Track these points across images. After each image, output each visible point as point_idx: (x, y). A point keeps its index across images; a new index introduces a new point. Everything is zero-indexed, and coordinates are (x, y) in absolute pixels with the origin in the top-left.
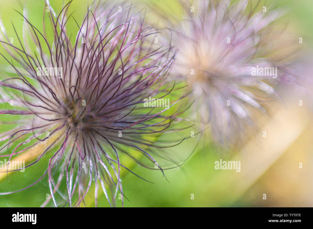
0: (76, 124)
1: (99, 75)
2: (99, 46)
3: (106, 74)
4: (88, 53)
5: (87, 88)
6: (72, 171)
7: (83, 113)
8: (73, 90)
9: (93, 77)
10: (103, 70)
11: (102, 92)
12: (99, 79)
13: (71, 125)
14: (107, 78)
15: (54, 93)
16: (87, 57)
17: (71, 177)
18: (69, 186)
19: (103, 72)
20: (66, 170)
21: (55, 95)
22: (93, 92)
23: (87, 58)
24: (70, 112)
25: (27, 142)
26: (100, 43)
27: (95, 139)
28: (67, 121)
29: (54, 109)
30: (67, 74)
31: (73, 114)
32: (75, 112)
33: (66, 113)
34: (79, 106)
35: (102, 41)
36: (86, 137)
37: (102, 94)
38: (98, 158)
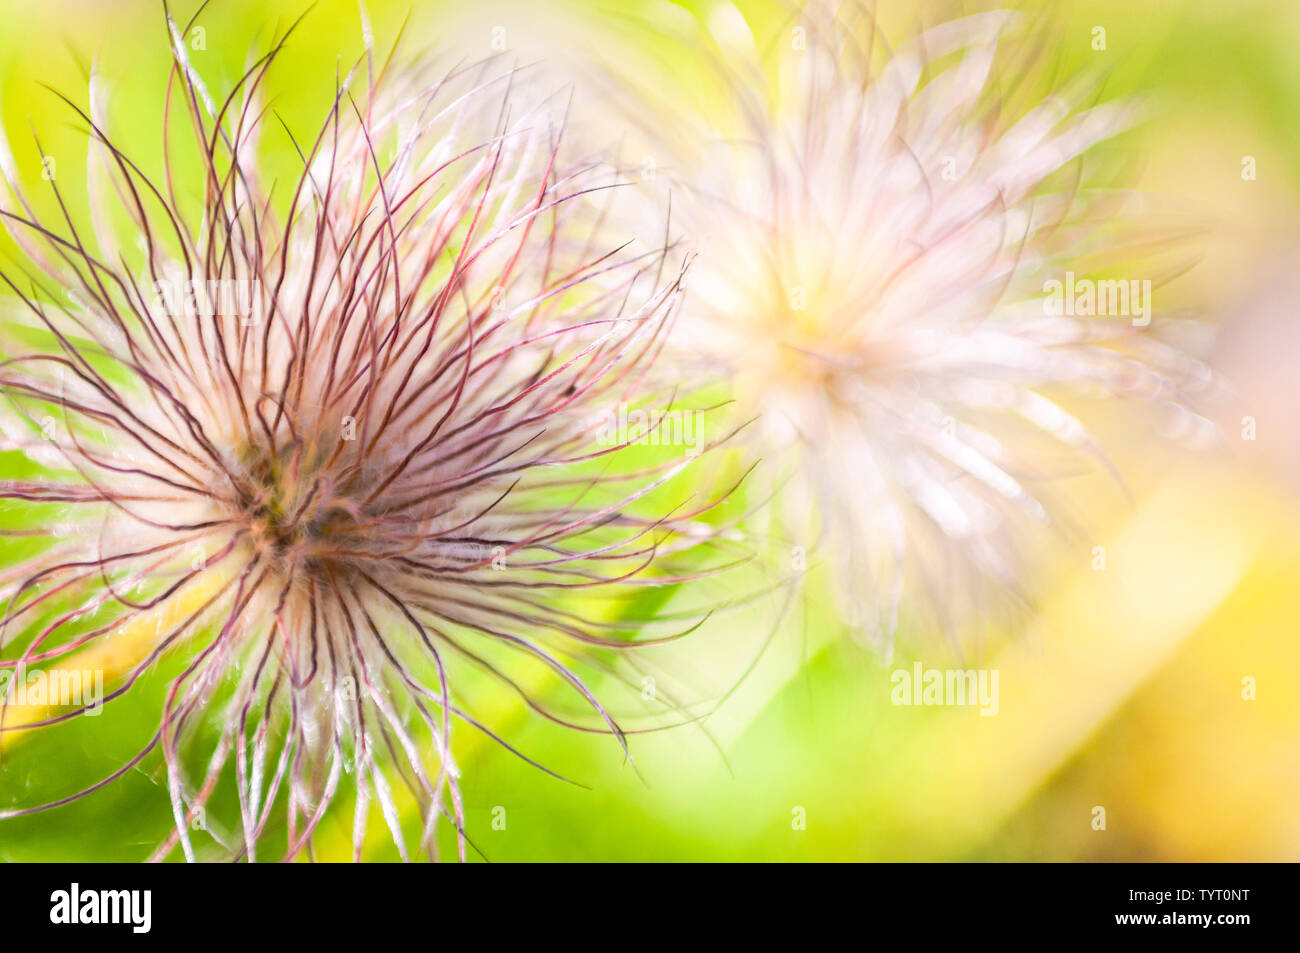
0: (283, 542)
1: (375, 354)
4: (340, 260)
5: (330, 400)
6: (262, 730)
7: (308, 502)
8: (271, 411)
9: (357, 355)
10: (396, 330)
11: (389, 419)
12: (378, 367)
13: (266, 548)
15: (195, 421)
16: (335, 275)
18: (248, 792)
20: (241, 727)
21: (201, 429)
24: (263, 495)
25: (89, 613)
26: (385, 222)
27: (360, 604)
28: (249, 530)
29: (197, 481)
30: (253, 345)
31: (274, 504)
32: (279, 494)
33: (245, 500)
34: (296, 473)
35: (392, 213)
36: (324, 597)
37: (389, 428)
38: (367, 681)
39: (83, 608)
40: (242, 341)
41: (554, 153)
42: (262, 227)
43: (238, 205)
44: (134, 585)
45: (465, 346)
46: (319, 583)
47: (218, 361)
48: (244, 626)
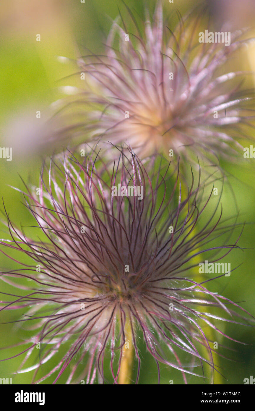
0: (129, 297)
1: (99, 242)
2: (69, 221)
3: (101, 233)
4: (69, 235)
5: (102, 262)
6: (173, 334)
7: (124, 285)
8: (96, 278)
9: (95, 247)
10: (97, 234)
11: (116, 249)
12: (103, 244)
13: (128, 302)
14: (107, 235)
15: (86, 299)
16: (71, 238)
17: (179, 340)
18: (186, 348)
19: (98, 235)
20: (168, 339)
21: (88, 299)
22: (111, 260)
23: (72, 240)
24: (115, 293)
25: (114, 356)
26: (68, 218)
27: (157, 288)
28: (121, 303)
29: (100, 308)
30: (75, 271)
31: (118, 293)
32: (117, 290)
33: (112, 299)
34: (115, 282)
35: (67, 214)
36: (149, 295)
37: (119, 251)
38: (179, 300)
39: (112, 357)
40: (72, 273)
41: (78, 163)
42: (47, 248)
43: (40, 251)
44: (114, 340)
45: (111, 218)
46: (145, 294)
47: (74, 282)
48: (143, 320)
